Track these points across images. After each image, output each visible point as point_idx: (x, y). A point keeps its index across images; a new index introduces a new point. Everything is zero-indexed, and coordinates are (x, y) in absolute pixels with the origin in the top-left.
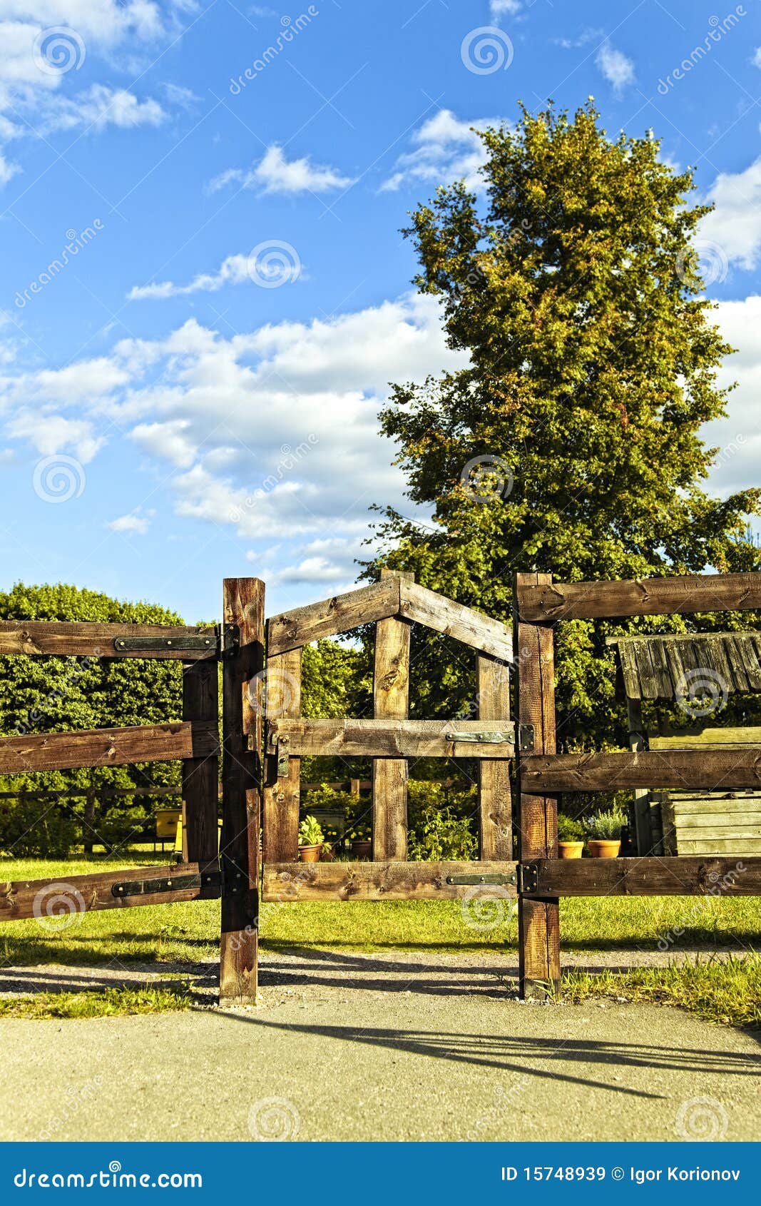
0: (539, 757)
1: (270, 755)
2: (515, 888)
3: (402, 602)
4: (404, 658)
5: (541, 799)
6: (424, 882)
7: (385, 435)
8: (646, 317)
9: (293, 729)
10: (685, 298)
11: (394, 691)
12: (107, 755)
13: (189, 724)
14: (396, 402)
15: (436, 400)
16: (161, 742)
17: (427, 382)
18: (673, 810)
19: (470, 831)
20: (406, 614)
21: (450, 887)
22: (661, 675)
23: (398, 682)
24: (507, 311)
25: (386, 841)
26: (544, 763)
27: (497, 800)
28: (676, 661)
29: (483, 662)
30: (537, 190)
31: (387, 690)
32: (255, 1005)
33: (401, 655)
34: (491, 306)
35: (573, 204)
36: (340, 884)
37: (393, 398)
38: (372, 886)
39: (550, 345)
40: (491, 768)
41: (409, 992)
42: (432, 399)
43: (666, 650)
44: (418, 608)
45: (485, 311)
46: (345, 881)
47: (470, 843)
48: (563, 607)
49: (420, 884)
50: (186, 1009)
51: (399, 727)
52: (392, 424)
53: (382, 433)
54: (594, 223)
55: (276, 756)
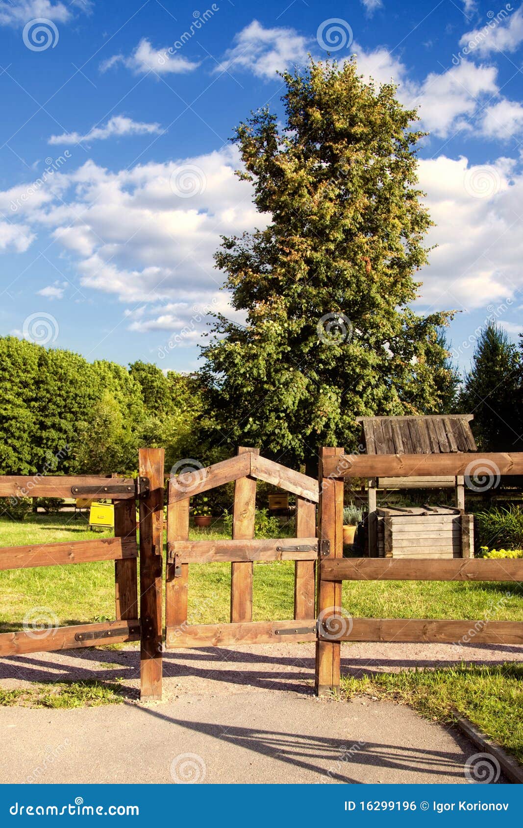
0: (333, 560)
1: (170, 564)
2: (315, 635)
3: (252, 468)
4: (252, 502)
5: (333, 584)
6: (262, 633)
7: (218, 268)
8: (383, 200)
9: (185, 548)
10: (407, 187)
11: (245, 522)
12: (69, 558)
13: (120, 539)
14: (225, 248)
15: (250, 247)
16: (102, 550)
17: (244, 235)
18: (391, 522)
19: (267, 516)
20: (254, 476)
21: (277, 636)
22: (388, 442)
23: (248, 516)
24: (295, 192)
25: (240, 611)
26: (335, 563)
27: (306, 584)
28: (397, 433)
29: (300, 501)
30: (317, 115)
31: (241, 521)
32: (161, 700)
33: (250, 499)
34: (285, 190)
35: (340, 125)
36: (212, 637)
37: (222, 245)
38: (231, 637)
39: (322, 217)
40: (303, 566)
41: (249, 686)
42: (247, 246)
43: (392, 426)
44: (262, 471)
45: (282, 192)
46: (215, 635)
47: (267, 523)
48: (351, 469)
49: (259, 635)
50: (121, 703)
51: (249, 544)
52: (222, 261)
53: (216, 266)
54: (353, 139)
55: (174, 564)
